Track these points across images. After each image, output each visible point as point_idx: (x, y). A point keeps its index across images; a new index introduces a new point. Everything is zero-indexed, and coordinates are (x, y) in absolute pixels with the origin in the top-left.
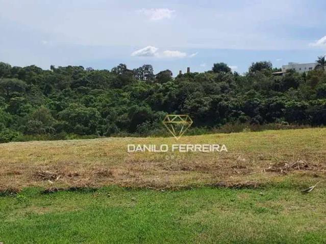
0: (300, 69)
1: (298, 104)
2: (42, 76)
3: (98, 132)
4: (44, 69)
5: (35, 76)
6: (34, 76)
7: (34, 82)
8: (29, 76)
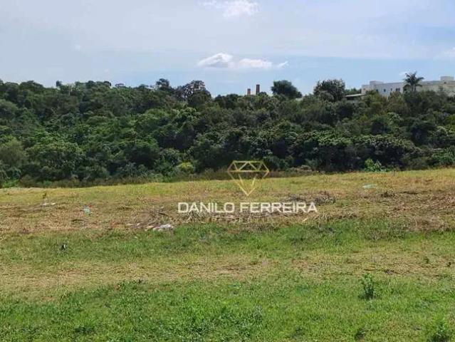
0: (385, 90)
1: (335, 142)
2: (42, 96)
3: (74, 176)
4: (46, 86)
5: (32, 96)
6: (30, 95)
7: (28, 105)
8: (23, 96)
